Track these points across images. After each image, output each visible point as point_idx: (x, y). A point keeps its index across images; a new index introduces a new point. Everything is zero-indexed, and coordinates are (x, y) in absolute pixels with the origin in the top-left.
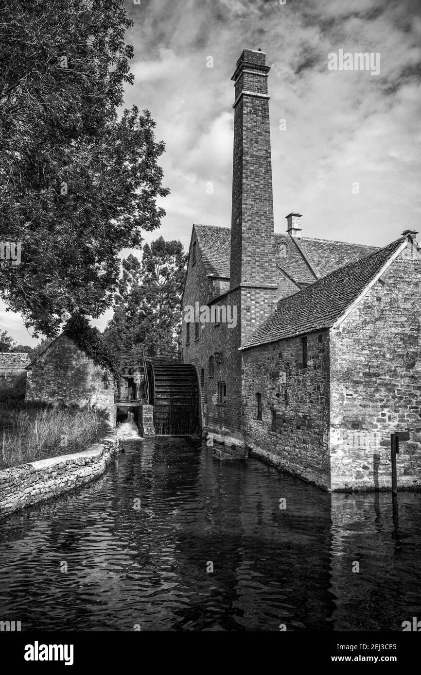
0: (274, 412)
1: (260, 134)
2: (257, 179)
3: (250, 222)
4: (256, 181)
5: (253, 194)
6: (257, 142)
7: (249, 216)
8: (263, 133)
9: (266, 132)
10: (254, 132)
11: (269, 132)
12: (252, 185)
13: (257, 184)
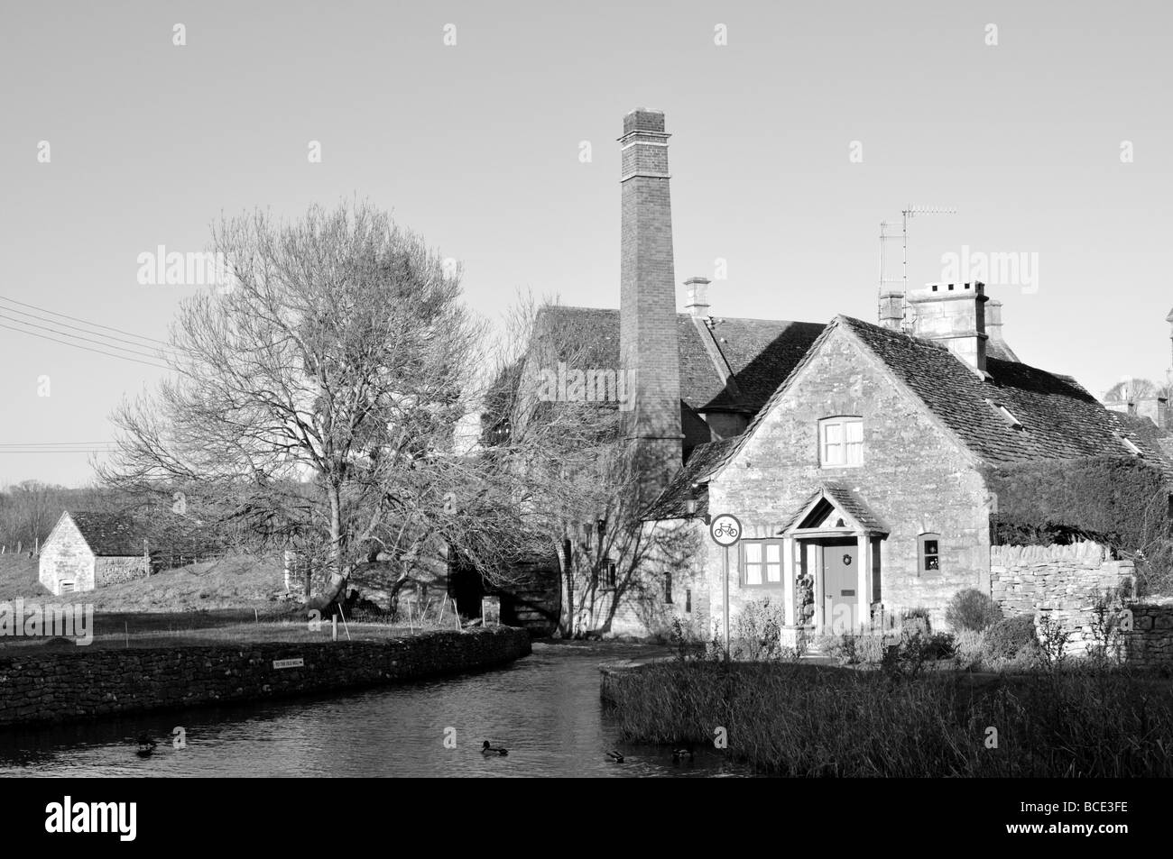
0: (689, 593)
1: (659, 229)
2: (655, 293)
3: (648, 352)
4: (655, 296)
5: (651, 313)
6: (655, 241)
7: (647, 343)
8: (664, 228)
9: (667, 226)
10: (652, 228)
11: (670, 226)
12: (651, 302)
13: (656, 299)
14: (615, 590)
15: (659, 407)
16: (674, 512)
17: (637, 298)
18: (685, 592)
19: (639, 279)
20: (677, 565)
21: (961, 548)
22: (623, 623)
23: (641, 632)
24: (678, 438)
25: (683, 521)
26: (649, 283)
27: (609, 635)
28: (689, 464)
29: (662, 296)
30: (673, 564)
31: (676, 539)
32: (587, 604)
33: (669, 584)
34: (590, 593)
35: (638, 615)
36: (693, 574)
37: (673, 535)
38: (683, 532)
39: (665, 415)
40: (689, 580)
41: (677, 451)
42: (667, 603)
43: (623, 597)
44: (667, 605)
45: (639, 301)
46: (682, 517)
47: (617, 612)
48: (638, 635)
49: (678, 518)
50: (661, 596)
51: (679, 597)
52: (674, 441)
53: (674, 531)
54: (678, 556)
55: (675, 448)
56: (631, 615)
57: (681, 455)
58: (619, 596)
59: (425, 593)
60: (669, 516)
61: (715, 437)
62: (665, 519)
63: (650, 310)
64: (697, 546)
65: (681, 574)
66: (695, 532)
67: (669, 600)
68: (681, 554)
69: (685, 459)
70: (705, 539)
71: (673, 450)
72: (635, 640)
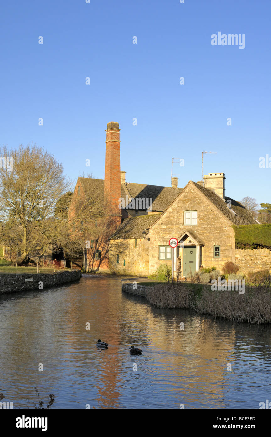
2: (115, 175)
8: (118, 156)
14: (101, 259)
15: (115, 207)
16: (120, 237)
17: (110, 176)
18: (123, 260)
19: (111, 170)
20: (121, 253)
21: (226, 250)
22: (102, 268)
23: (108, 271)
24: (120, 216)
25: (123, 240)
26: (113, 172)
27: (99, 272)
28: (123, 224)
29: (117, 176)
30: (119, 252)
31: (121, 245)
32: (91, 263)
33: (118, 258)
34: (92, 260)
35: (107, 266)
36: (126, 255)
37: (120, 244)
38: (123, 243)
39: (116, 210)
40: (125, 257)
41: (120, 220)
42: (117, 263)
43: (103, 261)
44: (117, 264)
45: (110, 177)
46: (123, 239)
47: (101, 265)
48: (107, 272)
49: (122, 239)
50: (115, 261)
51: (121, 261)
52: (119, 217)
53: (120, 243)
54: (121, 250)
55: (119, 219)
56: (105, 267)
57: (121, 221)
58: (102, 261)
59: (45, 258)
60: (119, 238)
61: (130, 216)
62: (118, 239)
63: (114, 179)
64: (128, 247)
65: (122, 255)
66: (127, 243)
67: (118, 262)
68: (122, 250)
69: (122, 222)
70: (130, 245)
71: (118, 219)
72: (106, 274)
